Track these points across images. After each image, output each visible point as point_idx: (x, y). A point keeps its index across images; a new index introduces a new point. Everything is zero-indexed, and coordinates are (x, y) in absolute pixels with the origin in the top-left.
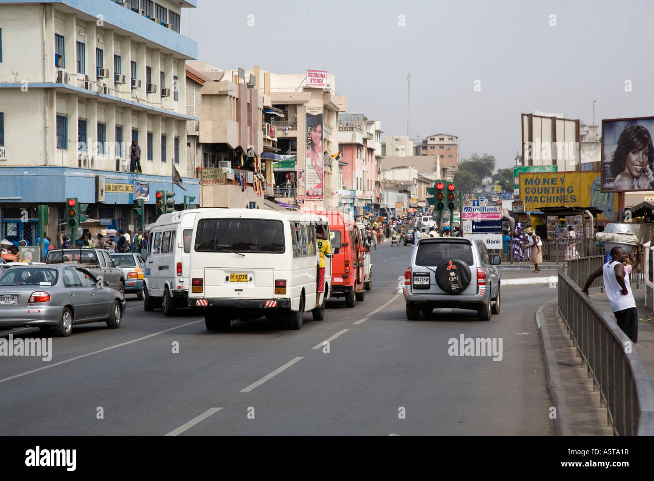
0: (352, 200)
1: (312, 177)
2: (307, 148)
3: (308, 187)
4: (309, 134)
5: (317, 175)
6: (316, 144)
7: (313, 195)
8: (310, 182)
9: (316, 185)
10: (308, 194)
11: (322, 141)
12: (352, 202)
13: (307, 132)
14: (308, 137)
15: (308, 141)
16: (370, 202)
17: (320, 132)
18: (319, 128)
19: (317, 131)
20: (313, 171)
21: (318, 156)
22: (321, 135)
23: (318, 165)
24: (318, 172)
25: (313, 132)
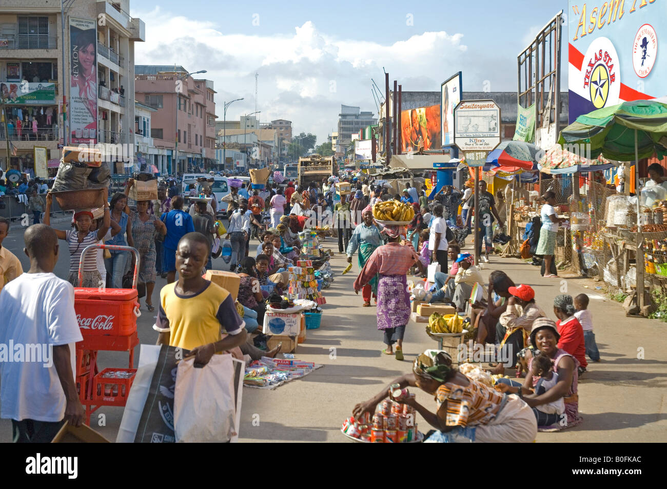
0: (171, 152)
1: (82, 114)
2: (73, 74)
3: (74, 127)
4: (76, 55)
5: (87, 111)
6: (86, 70)
7: (82, 138)
8: (77, 121)
9: (86, 125)
10: (74, 136)
11: (95, 66)
12: (170, 154)
13: (72, 51)
14: (72, 59)
15: (73, 65)
16: (198, 156)
17: (92, 54)
18: (90, 48)
19: (87, 52)
20: (82, 106)
21: (89, 85)
22: (93, 57)
23: (90, 98)
24: (89, 107)
25: (81, 53)
